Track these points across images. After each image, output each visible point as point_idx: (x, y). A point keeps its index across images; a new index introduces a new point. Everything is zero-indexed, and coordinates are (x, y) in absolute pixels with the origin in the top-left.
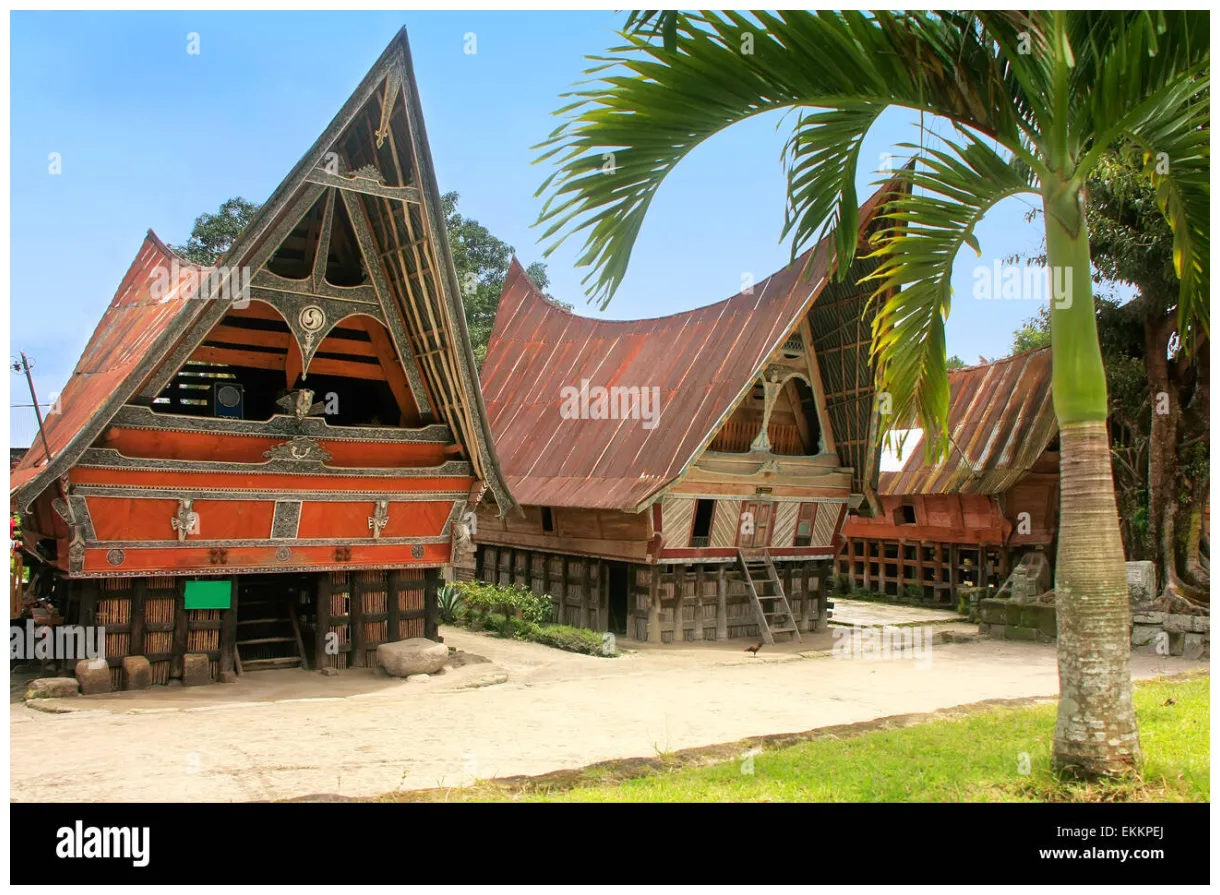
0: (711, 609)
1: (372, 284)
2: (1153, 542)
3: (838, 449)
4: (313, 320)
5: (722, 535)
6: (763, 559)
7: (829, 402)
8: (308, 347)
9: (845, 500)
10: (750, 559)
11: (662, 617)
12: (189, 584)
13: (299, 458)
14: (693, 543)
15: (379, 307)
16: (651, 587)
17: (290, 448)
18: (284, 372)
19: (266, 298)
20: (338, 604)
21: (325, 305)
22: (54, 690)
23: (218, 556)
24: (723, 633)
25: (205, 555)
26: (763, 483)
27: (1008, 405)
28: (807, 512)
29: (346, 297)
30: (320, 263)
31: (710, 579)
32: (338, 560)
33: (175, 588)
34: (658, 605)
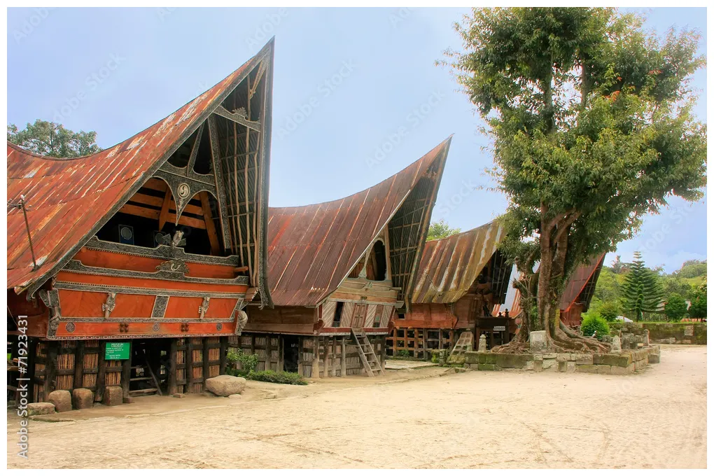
0: (339, 360)
1: (214, 174)
2: (540, 322)
3: (392, 277)
4: (184, 191)
5: (346, 321)
6: (361, 334)
7: (391, 254)
8: (180, 207)
9: (395, 304)
10: (358, 334)
11: (320, 364)
12: (107, 344)
13: (173, 270)
14: (333, 325)
15: (215, 187)
16: (314, 348)
17: (170, 264)
18: (158, 221)
19: (164, 176)
20: (179, 357)
21: (191, 183)
22: (43, 410)
23: (124, 328)
24: (344, 372)
25: (117, 326)
26: (364, 294)
27: (451, 259)
28: (380, 309)
29: (202, 180)
30: (192, 159)
31: (339, 344)
32: (182, 331)
33: (99, 347)
34: (318, 357)
